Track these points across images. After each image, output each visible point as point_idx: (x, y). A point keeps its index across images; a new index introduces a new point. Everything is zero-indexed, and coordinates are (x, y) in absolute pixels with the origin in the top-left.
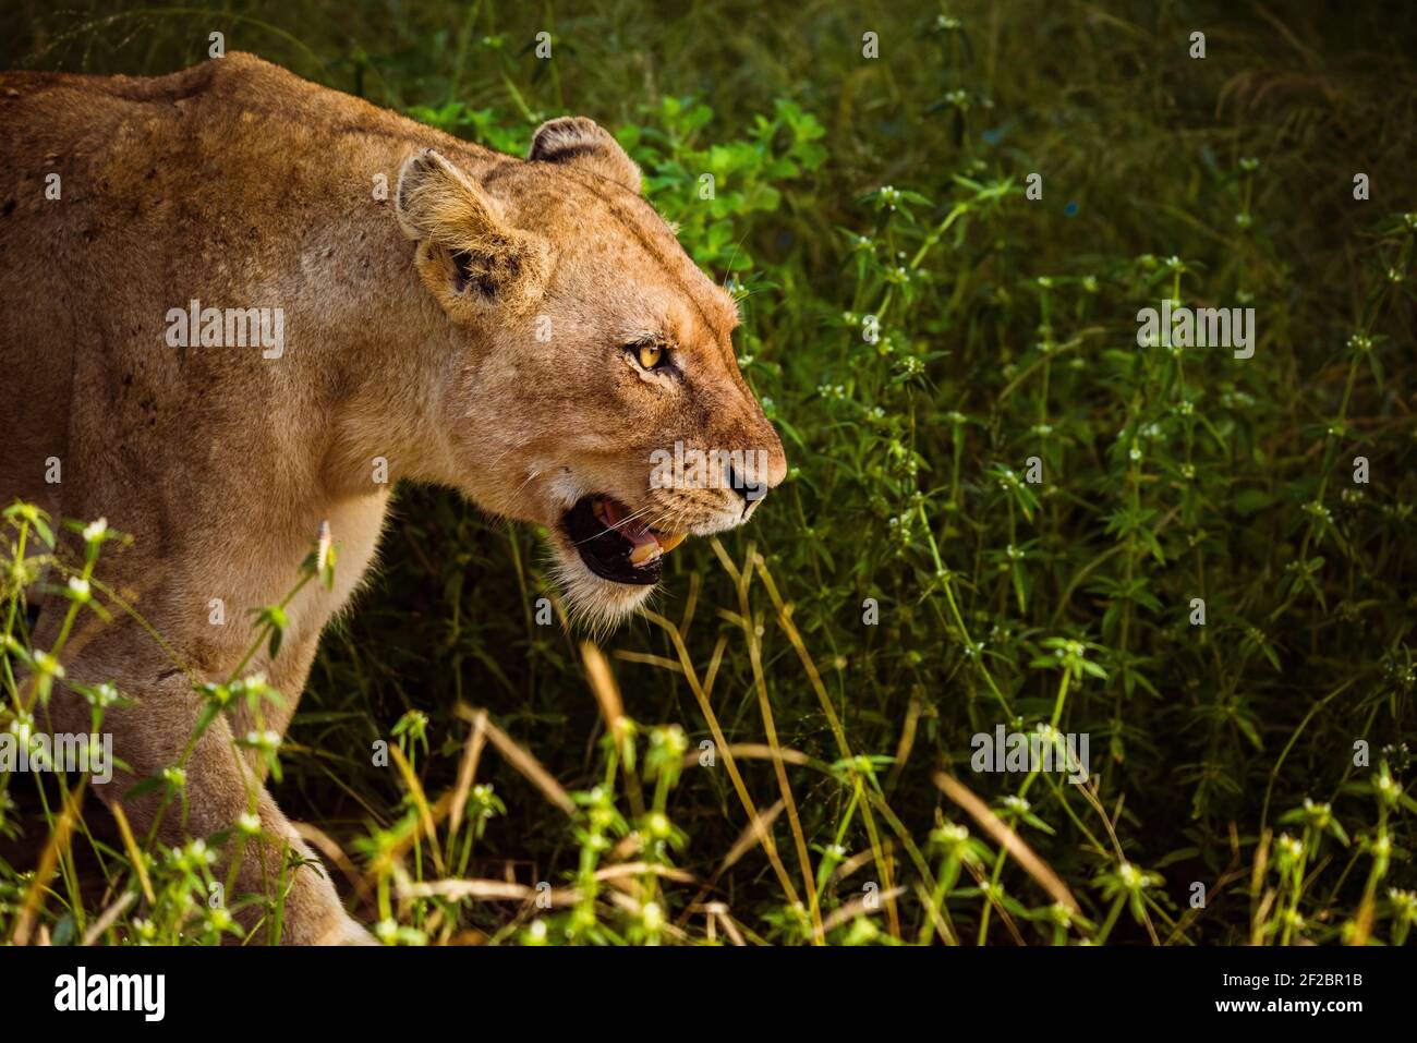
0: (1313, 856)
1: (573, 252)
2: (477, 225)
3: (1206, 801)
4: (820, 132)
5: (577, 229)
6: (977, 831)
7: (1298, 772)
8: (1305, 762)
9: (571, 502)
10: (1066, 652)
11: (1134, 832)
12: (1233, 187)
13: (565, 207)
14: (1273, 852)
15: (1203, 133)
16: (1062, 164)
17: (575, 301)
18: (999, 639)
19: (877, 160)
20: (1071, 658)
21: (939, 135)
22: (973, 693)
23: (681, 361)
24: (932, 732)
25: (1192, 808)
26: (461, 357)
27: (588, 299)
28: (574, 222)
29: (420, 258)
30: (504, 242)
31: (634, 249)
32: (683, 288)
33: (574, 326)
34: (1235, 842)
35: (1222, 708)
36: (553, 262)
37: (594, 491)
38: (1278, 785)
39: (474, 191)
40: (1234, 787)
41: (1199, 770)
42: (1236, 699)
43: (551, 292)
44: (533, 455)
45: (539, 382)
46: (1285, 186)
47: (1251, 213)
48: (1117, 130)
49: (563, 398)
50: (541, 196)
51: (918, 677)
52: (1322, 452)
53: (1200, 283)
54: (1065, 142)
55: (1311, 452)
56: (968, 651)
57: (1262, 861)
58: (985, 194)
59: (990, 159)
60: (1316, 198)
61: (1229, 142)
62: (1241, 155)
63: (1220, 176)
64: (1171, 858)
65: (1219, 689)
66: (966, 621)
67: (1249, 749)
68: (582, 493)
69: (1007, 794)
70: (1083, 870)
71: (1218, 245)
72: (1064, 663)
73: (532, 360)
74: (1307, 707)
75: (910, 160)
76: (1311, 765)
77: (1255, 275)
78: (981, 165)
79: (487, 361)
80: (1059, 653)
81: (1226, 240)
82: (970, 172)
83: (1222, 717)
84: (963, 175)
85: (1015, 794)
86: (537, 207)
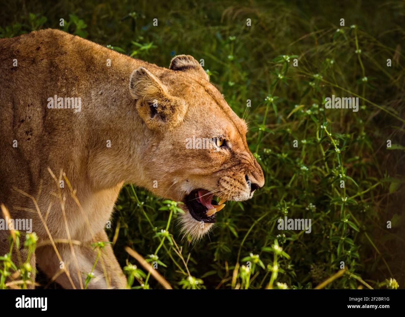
0: (253, 273)
1: (194, 105)
2: (159, 95)
3: (219, 255)
4: (85, 26)
5: (195, 96)
6: (140, 267)
7: (249, 244)
8: (251, 241)
9: (188, 192)
10: (171, 205)
11: (195, 266)
12: (227, 46)
13: (191, 89)
14: (239, 271)
15: (217, 28)
16: (170, 37)
17: (194, 122)
18: (149, 201)
19: (106, 36)
20: (173, 207)
21: (127, 27)
22: (140, 219)
23: (230, 145)
24: (126, 233)
25: (214, 257)
26: (152, 140)
27: (199, 121)
28: (194, 94)
29: (138, 106)
30: (169, 101)
31: (214, 105)
32: (231, 119)
33: (194, 131)
34: (227, 268)
35: (224, 223)
36: (187, 108)
37: (197, 188)
38: (243, 249)
39: (159, 83)
40: (228, 250)
41: (216, 244)
42: (229, 220)
43: (186, 118)
44: (175, 176)
45: (180, 150)
46: (245, 46)
47: (233, 55)
48: (188, 26)
49: (189, 156)
50: (181, 84)
51: (121, 214)
52: (257, 136)
53: (216, 79)
54: (171, 30)
55: (254, 136)
56: (138, 205)
57: (235, 275)
58: (143, 48)
59: (145, 36)
60: (255, 50)
61: (225, 31)
62: (230, 35)
63: (223, 42)
64: (207, 274)
65: (223, 216)
66: (137, 195)
67: (233, 237)
68: (192, 189)
69: (151, 254)
70: (177, 279)
71: (222, 66)
72: (170, 209)
73: (178, 143)
74: (252, 223)
75: (117, 36)
76: (254, 242)
77: (235, 76)
78: (141, 38)
79: (162, 142)
80: (169, 205)
81: (225, 64)
82: (138, 40)
83: (224, 226)
84: (135, 41)
85: (154, 254)
86: (180, 88)
